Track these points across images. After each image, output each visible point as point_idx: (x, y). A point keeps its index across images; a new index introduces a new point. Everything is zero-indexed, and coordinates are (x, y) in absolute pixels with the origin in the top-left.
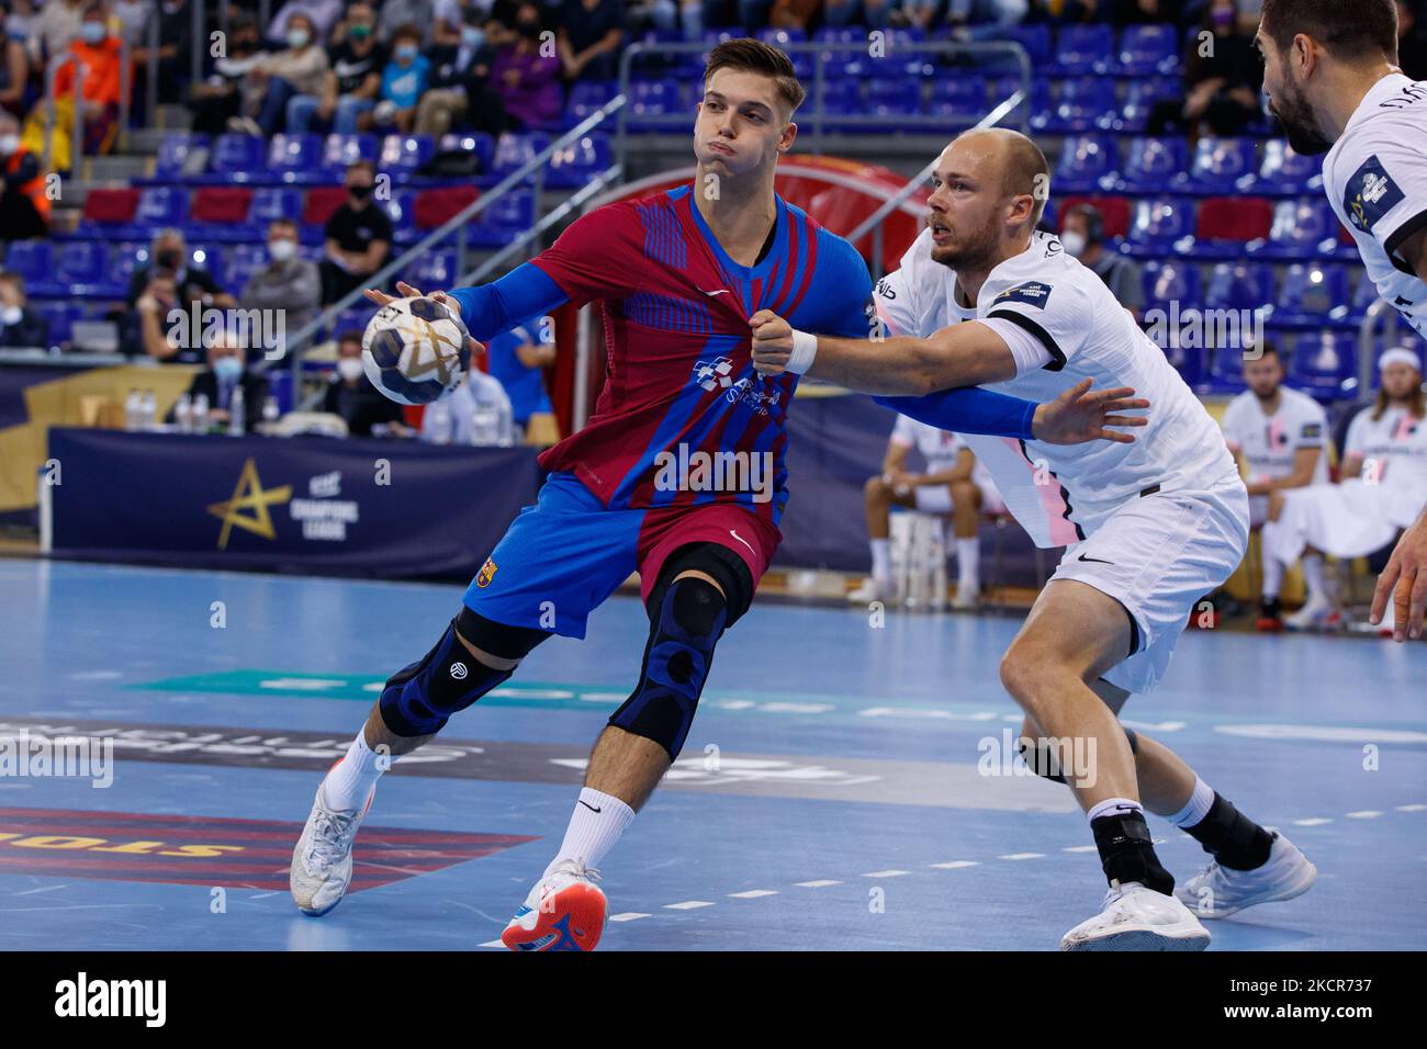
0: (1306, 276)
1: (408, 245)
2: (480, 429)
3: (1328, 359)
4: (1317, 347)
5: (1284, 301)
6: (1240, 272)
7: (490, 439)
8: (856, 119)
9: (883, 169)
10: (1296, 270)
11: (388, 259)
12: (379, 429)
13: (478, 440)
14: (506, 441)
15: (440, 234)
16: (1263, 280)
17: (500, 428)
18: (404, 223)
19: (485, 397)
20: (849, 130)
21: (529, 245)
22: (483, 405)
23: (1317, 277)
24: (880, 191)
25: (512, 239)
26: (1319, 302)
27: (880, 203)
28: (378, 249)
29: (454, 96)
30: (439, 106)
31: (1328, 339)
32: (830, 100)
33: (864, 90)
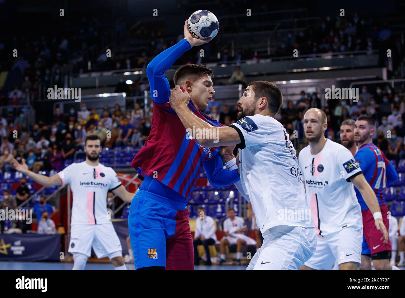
0: (214, 193)
1: (33, 194)
2: (48, 231)
3: (219, 210)
4: (217, 208)
5: (210, 198)
6: (201, 193)
7: (51, 232)
8: (123, 165)
9: (128, 175)
10: (212, 192)
11: (29, 197)
12: (28, 232)
13: (49, 233)
14: (54, 233)
15: (39, 191)
16: (206, 194)
17: (53, 230)
18: (32, 189)
19: (50, 224)
20: (121, 167)
21: (57, 193)
22: (49, 226)
23: (216, 193)
24: (127, 179)
25: (53, 192)
26: (217, 198)
27: (128, 182)
28: (26, 195)
29: (41, 163)
30: (38, 165)
31: (219, 206)
32: (117, 161)
33: (124, 159)
